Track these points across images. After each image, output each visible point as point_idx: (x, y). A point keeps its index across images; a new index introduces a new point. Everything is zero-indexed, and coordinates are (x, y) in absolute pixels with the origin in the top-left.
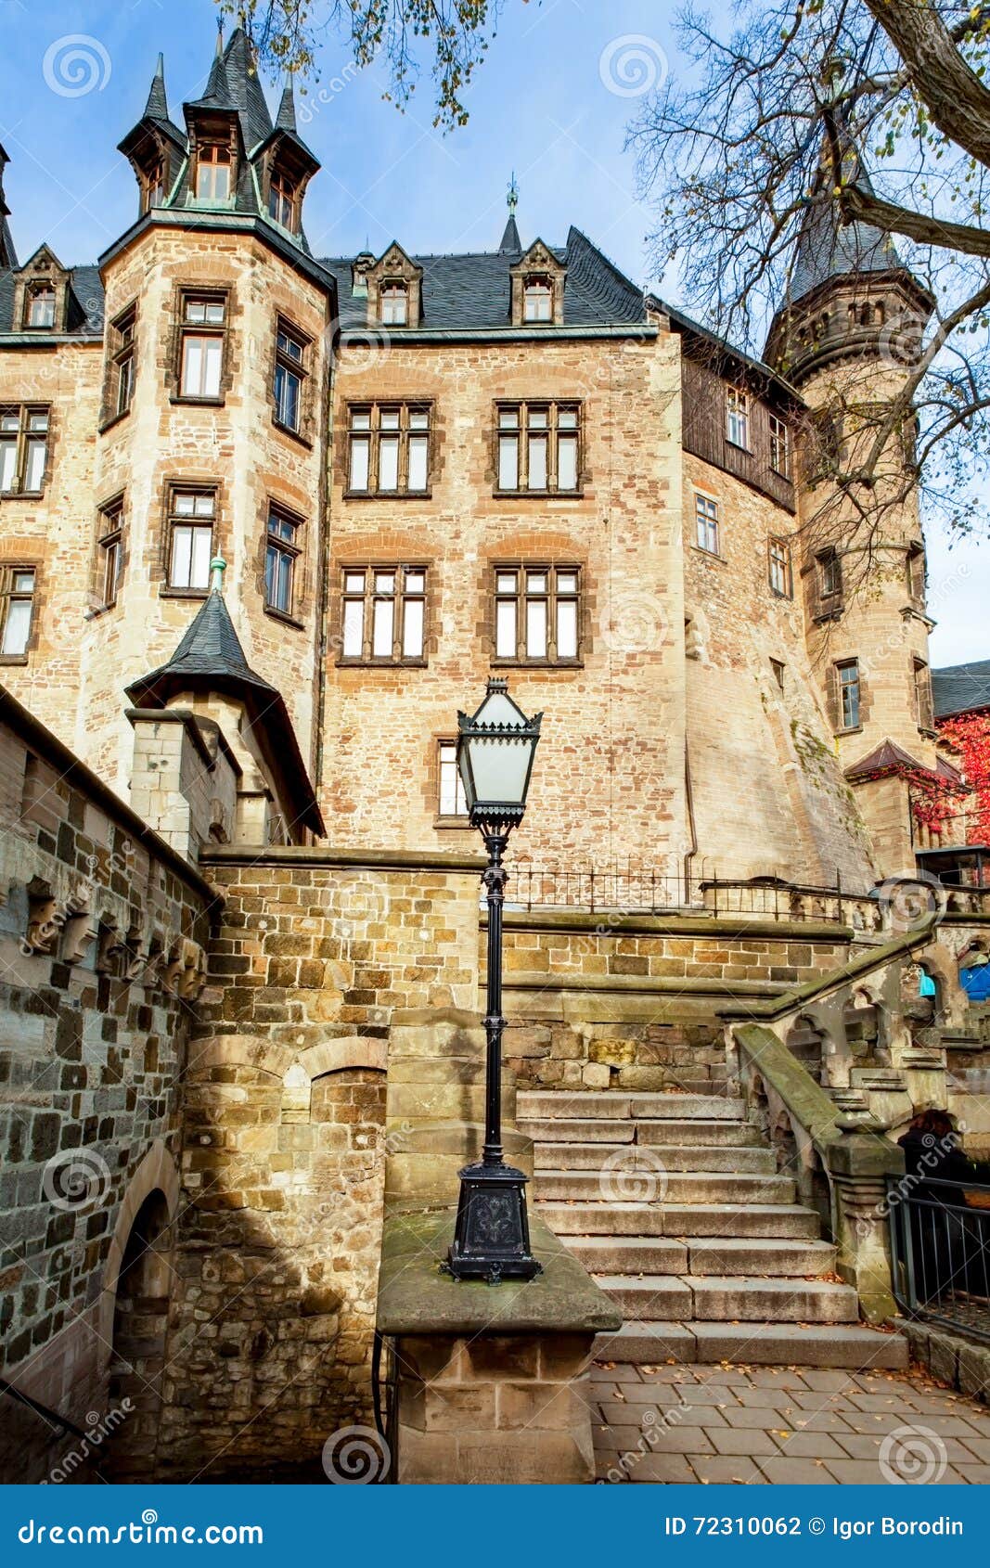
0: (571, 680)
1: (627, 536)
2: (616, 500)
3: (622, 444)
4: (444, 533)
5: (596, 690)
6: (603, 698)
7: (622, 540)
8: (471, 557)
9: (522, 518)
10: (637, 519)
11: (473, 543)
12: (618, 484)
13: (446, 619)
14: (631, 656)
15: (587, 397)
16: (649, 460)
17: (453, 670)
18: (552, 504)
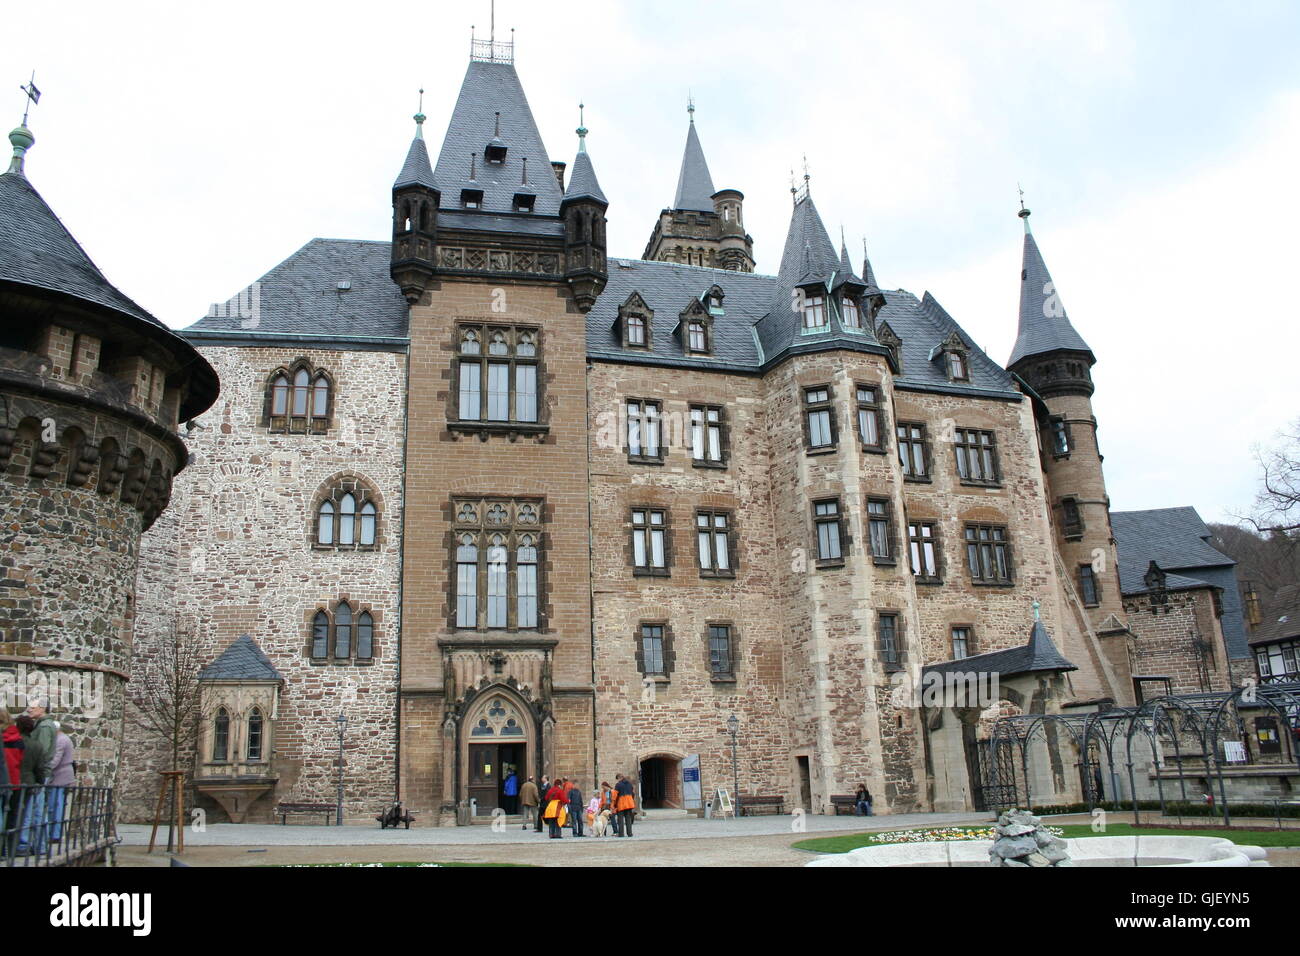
0: (1009, 593)
1: (1023, 511)
2: (1016, 491)
3: (1014, 458)
4: (940, 504)
5: (1021, 599)
6: (1024, 603)
7: (1021, 513)
8: (955, 519)
9: (976, 497)
10: (1027, 502)
11: (955, 511)
12: (1016, 481)
13: (948, 556)
14: (1033, 580)
15: (996, 429)
16: (1027, 468)
17: (954, 586)
18: (988, 491)
